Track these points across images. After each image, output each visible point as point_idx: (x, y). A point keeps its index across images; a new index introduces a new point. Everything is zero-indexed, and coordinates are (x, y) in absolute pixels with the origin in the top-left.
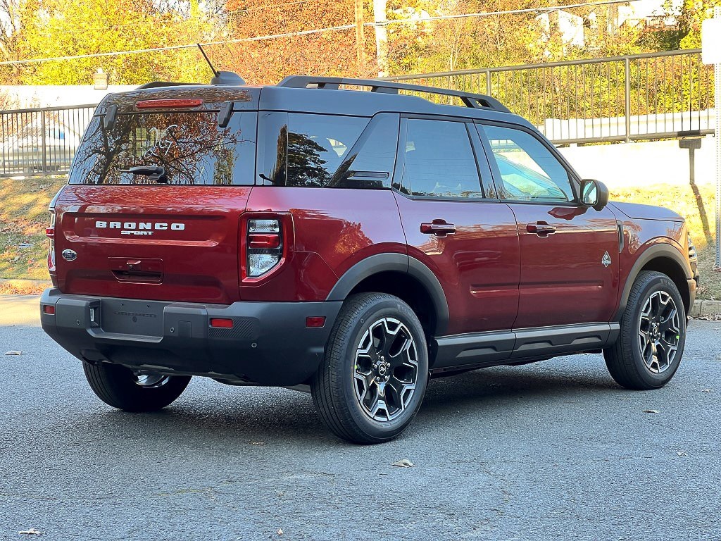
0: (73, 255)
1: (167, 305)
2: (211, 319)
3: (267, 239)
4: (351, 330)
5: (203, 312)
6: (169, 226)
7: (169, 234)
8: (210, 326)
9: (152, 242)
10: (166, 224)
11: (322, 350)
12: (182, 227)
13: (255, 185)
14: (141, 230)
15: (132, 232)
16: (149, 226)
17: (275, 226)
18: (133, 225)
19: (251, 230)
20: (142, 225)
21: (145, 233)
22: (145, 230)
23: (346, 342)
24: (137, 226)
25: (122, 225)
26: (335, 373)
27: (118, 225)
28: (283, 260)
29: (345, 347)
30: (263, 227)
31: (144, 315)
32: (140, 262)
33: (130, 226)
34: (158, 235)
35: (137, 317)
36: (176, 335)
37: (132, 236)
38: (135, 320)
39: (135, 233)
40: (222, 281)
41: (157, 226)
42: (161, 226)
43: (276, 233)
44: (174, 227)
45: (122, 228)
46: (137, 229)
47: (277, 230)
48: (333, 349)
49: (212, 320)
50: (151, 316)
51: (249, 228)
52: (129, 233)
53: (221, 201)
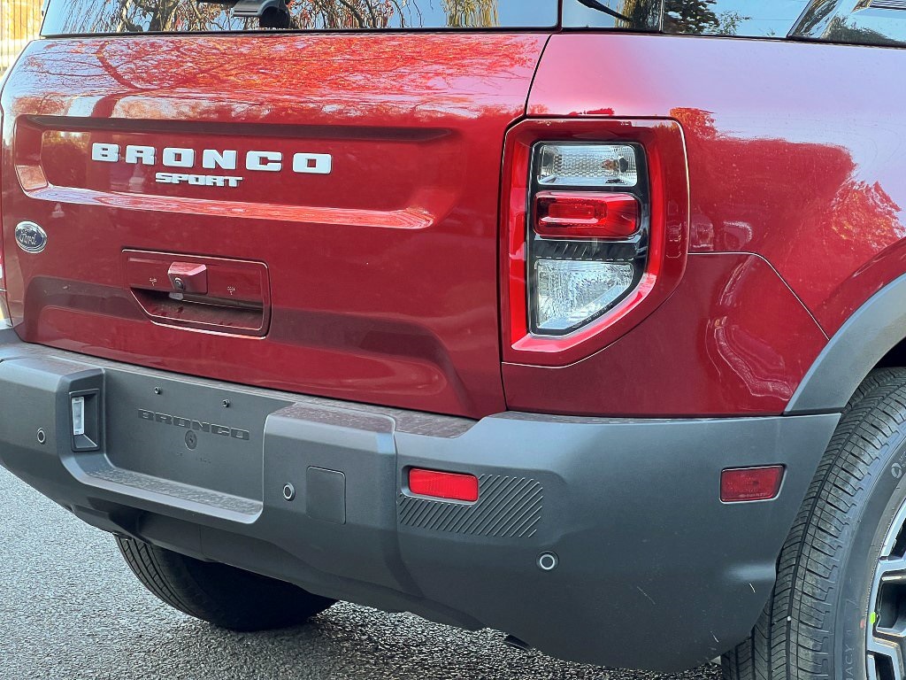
0: (39, 239)
1: (276, 406)
2: (409, 468)
3: (597, 209)
4: (861, 501)
5: (383, 444)
6: (287, 162)
7: (287, 187)
8: (405, 492)
9: (239, 209)
10: (277, 156)
11: (767, 572)
12: (324, 164)
13: (558, 29)
14: (208, 172)
15: (185, 177)
16: (228, 159)
17: (624, 165)
18: (188, 156)
19: (545, 177)
20: (210, 157)
21: (220, 181)
22: (218, 171)
23: (846, 539)
24: (198, 158)
25: (159, 156)
26: (810, 644)
27: (148, 155)
28: (648, 282)
29: (841, 558)
30: (584, 167)
31: (215, 429)
32: (203, 268)
33: (178, 157)
34: (254, 186)
35: (199, 433)
36: (300, 507)
37: (184, 189)
38: (191, 441)
39: (191, 179)
40: (445, 344)
41: (253, 160)
42: (264, 161)
43: (627, 190)
44: (300, 163)
45: (159, 166)
46: (198, 168)
47: (631, 179)
48: (803, 562)
49: (411, 471)
50: (234, 433)
51: (536, 172)
52: (175, 178)
53: (463, 84)
